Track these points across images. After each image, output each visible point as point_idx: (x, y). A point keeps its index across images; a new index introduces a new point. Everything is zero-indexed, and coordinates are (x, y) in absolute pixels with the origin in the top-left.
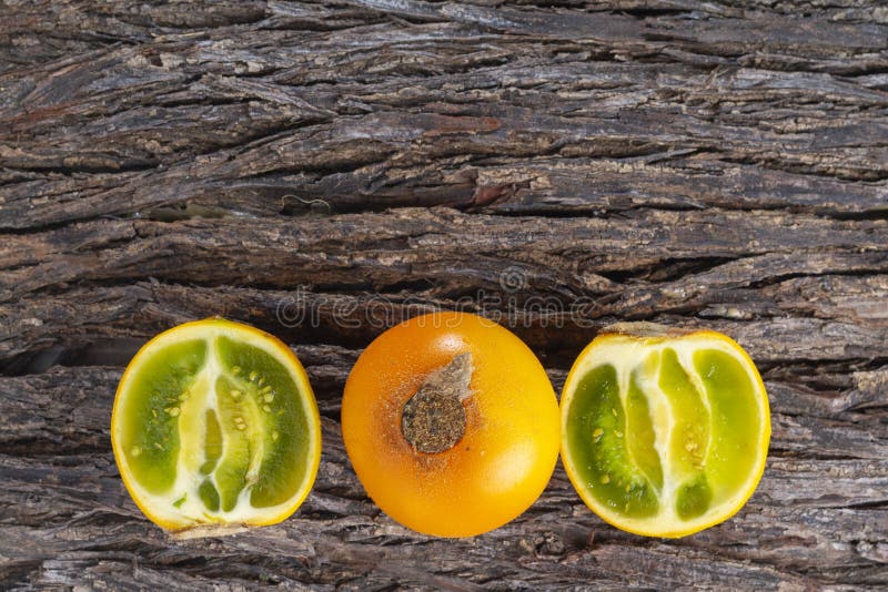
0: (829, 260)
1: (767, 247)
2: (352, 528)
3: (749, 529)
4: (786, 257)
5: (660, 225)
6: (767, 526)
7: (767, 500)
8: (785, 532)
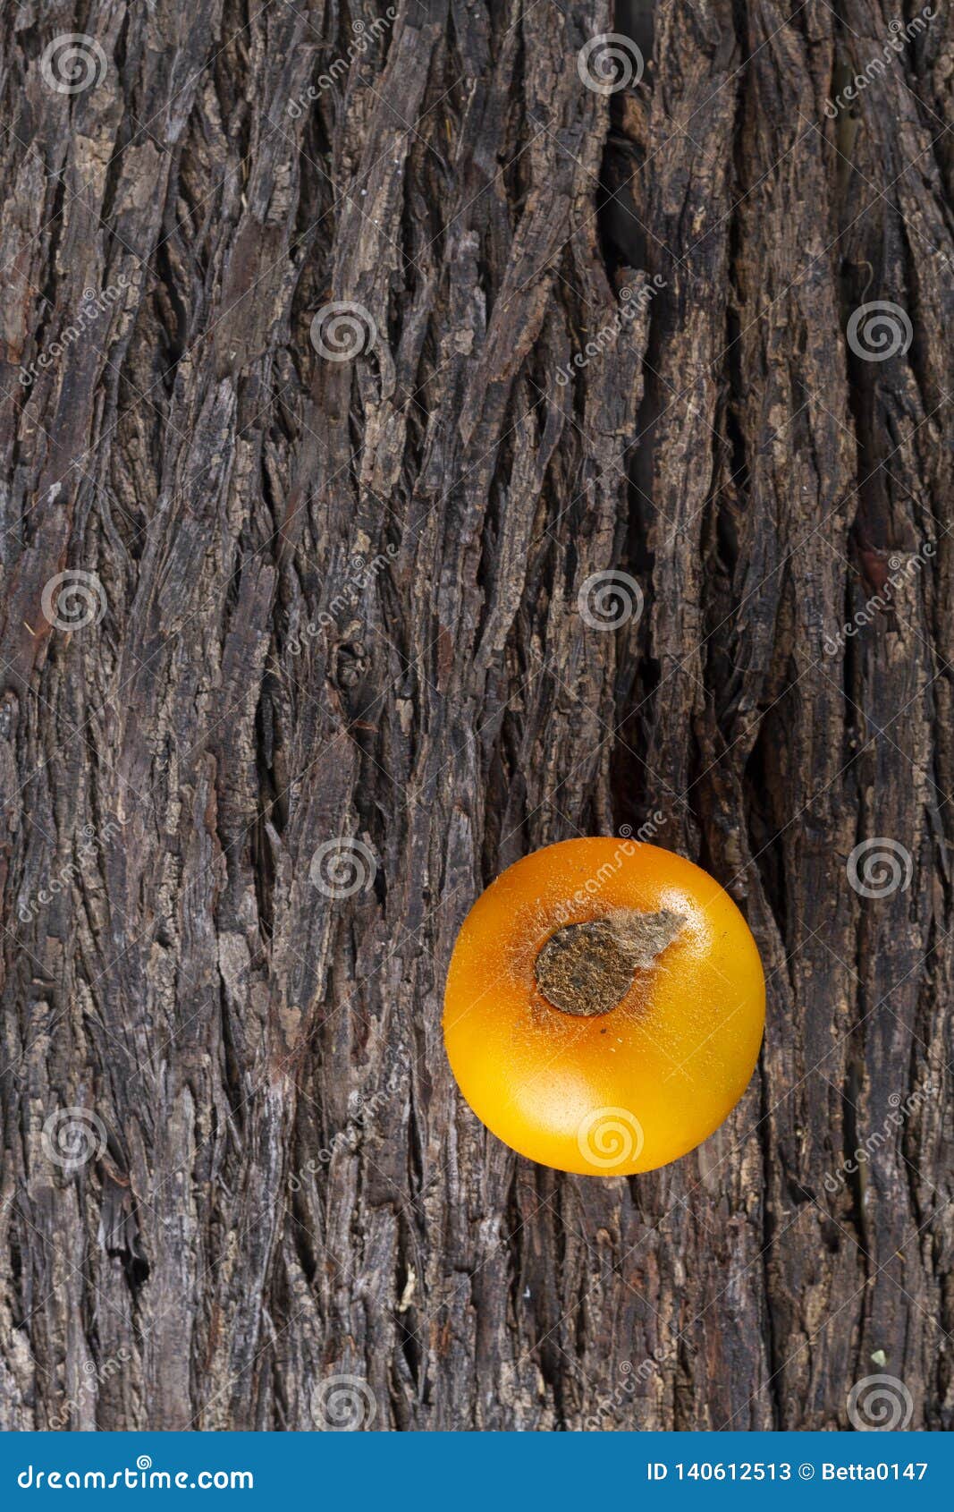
0: (784, 1081)
1: (803, 988)
2: (376, 368)
3: (378, 962)
4: (788, 1017)
5: (835, 827)
6: (383, 991)
7: (423, 989)
8: (374, 1017)
